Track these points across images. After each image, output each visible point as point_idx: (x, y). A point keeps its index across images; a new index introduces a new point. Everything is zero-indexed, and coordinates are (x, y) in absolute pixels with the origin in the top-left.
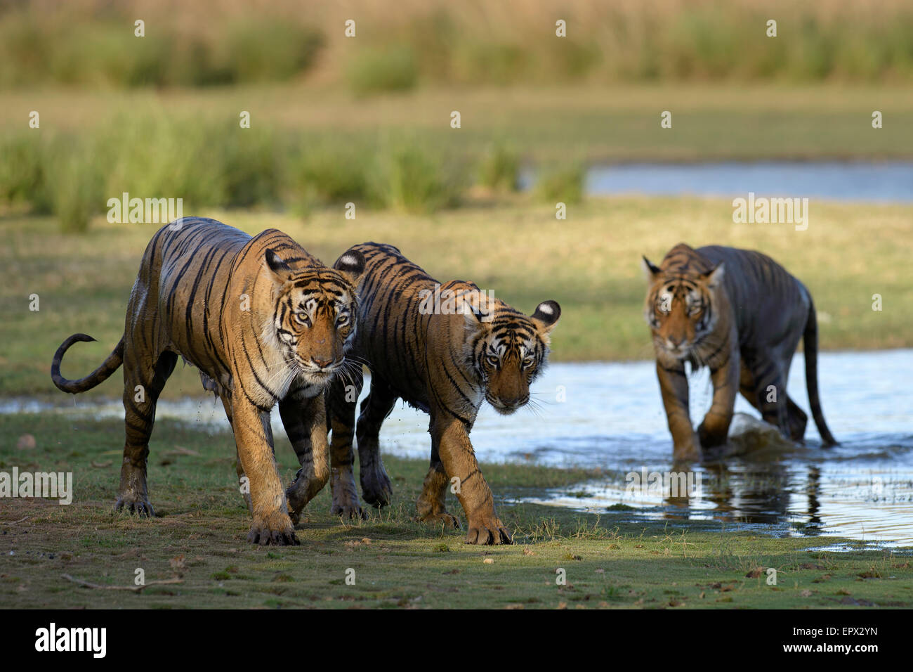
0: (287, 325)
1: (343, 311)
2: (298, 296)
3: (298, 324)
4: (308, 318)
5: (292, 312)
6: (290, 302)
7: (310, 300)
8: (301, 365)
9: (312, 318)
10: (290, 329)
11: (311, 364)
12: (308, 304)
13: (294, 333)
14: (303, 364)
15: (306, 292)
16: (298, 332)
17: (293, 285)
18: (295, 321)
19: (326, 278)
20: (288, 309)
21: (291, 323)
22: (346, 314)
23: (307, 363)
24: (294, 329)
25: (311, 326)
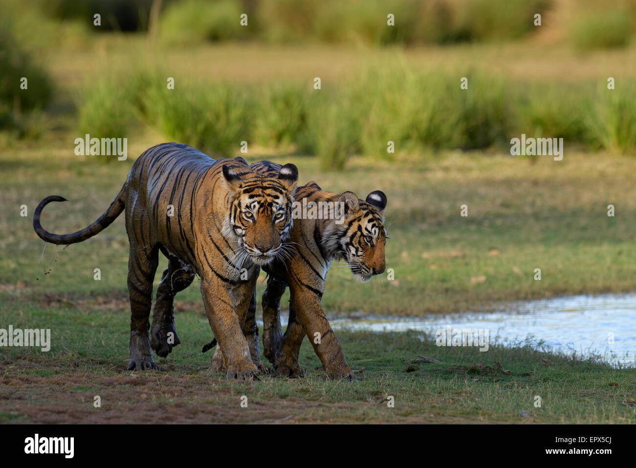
0: (238, 222)
1: (279, 210)
2: (245, 200)
3: (245, 220)
4: (252, 216)
5: (241, 212)
6: (239, 204)
7: (253, 202)
9: (255, 215)
10: (240, 225)
11: (255, 250)
12: (252, 205)
13: (243, 228)
14: (250, 250)
15: (251, 197)
16: (246, 227)
17: (242, 192)
18: (243, 218)
19: (267, 186)
20: (239, 210)
21: (240, 220)
22: (281, 212)
23: (252, 249)
24: (243, 225)
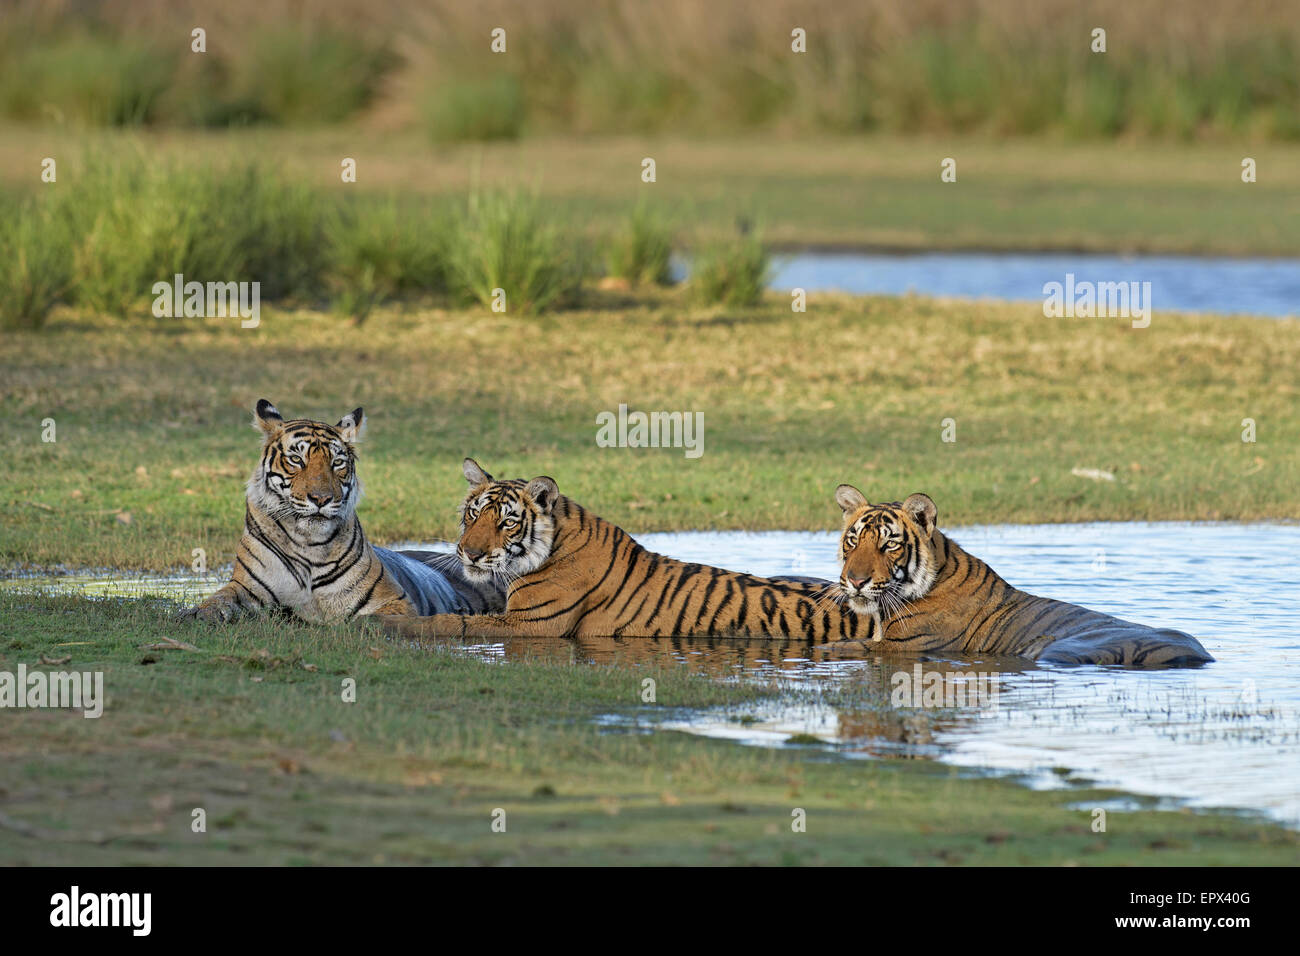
0: (277, 467)
1: (339, 454)
2: (289, 440)
3: (290, 466)
4: (300, 460)
5: (283, 455)
6: (280, 446)
7: (301, 442)
8: (296, 506)
9: (304, 459)
10: (280, 471)
11: (308, 503)
12: (299, 446)
13: (285, 476)
14: (299, 504)
15: (297, 435)
16: (290, 474)
17: (283, 432)
18: (287, 464)
20: (279, 452)
21: (282, 465)
22: (342, 457)
23: (302, 502)
24: (287, 471)
25: (304, 467)
